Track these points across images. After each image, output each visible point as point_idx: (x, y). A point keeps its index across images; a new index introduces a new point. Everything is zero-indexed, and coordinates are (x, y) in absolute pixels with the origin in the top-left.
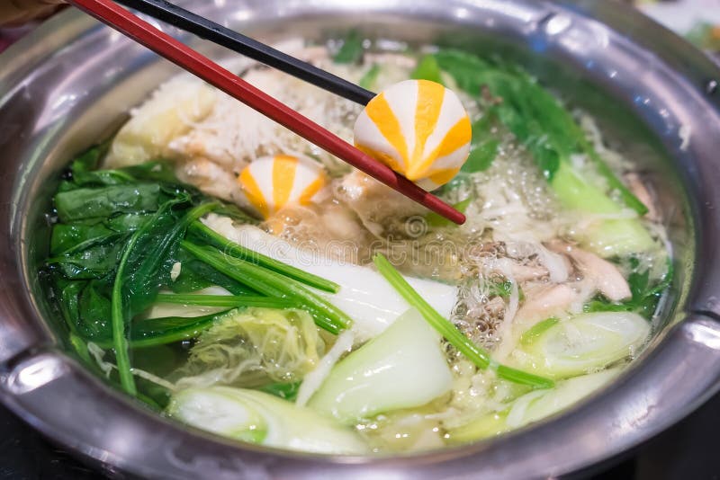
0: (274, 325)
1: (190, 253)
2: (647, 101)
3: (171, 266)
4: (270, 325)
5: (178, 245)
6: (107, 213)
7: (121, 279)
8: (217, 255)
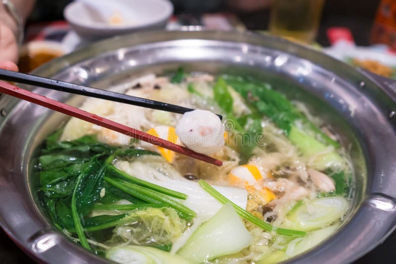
0: (157, 216)
1: (109, 184)
2: (332, 96)
3: (100, 190)
4: (155, 216)
5: (103, 179)
6: (65, 164)
7: (75, 199)
8: (123, 184)
